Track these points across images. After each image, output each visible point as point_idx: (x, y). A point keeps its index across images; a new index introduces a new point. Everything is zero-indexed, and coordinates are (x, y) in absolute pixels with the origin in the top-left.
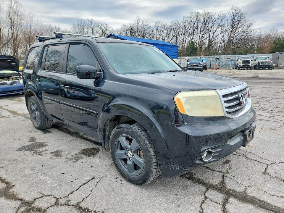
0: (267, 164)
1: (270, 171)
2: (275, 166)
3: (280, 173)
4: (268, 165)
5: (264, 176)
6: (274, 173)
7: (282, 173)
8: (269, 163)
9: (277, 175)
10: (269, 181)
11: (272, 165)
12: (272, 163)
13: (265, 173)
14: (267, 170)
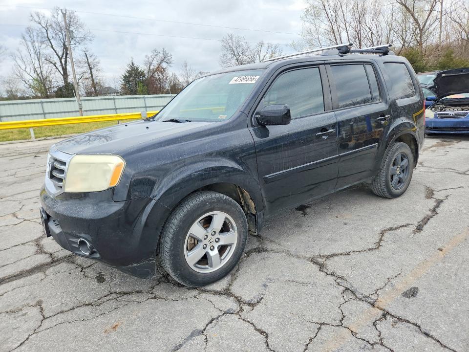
0: (46, 320)
1: (35, 311)
2: (33, 324)
3: (18, 319)
4: (44, 318)
5: (38, 299)
6: (26, 313)
7: (15, 321)
8: (47, 323)
9: (20, 313)
10: (27, 299)
11: (39, 324)
12: (41, 328)
13: (39, 303)
14: (39, 310)
